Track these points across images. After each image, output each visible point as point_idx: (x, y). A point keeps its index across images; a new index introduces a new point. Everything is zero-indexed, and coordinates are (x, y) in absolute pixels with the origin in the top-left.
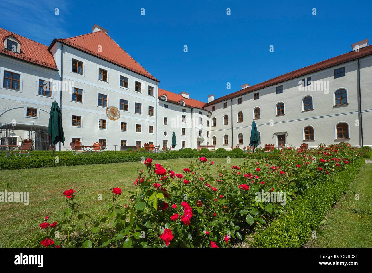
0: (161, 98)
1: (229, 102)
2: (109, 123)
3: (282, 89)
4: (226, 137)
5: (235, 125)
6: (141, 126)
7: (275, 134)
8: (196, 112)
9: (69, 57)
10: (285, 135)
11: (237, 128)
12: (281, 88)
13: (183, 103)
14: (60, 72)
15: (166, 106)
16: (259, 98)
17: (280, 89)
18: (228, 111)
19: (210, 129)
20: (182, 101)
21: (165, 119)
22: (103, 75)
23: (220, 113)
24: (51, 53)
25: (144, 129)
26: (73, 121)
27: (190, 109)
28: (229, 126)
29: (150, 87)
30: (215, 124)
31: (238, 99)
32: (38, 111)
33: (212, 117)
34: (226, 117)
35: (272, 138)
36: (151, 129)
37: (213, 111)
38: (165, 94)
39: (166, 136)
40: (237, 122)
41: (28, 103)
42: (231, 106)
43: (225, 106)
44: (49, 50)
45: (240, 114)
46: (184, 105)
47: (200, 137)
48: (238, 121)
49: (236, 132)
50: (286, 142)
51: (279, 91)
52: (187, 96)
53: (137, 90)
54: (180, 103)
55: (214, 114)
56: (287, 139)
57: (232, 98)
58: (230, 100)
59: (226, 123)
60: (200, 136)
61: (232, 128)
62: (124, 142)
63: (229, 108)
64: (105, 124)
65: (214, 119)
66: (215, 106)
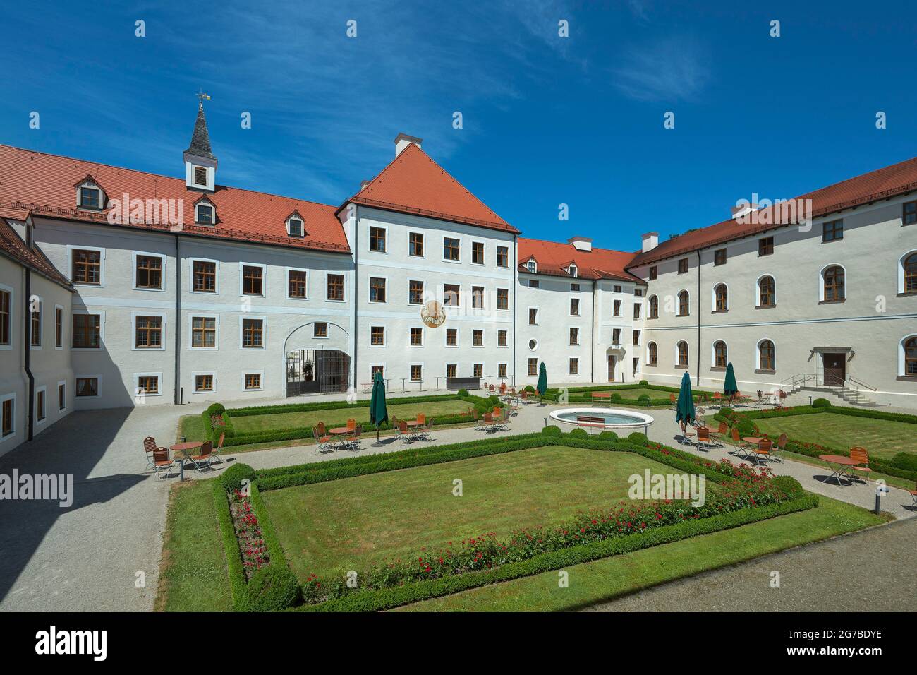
0: (524, 266)
1: (692, 257)
2: (427, 333)
3: (839, 229)
4: (683, 347)
5: (707, 318)
6: (483, 332)
7: (816, 350)
8: (605, 289)
9: (367, 224)
10: (843, 356)
11: (711, 326)
12: (837, 227)
13: (572, 269)
14: (353, 256)
15: (534, 284)
16: (772, 253)
17: (834, 231)
18: (689, 282)
19: (642, 324)
20: (571, 266)
21: (533, 313)
22: (417, 245)
23: (667, 286)
24: (339, 219)
25: (490, 339)
26: (372, 336)
27: (590, 283)
28: (691, 319)
29: (500, 248)
30: (654, 313)
31: (717, 252)
32: (328, 325)
33: (649, 294)
34: (684, 296)
35: (808, 361)
36: (502, 336)
37: (650, 279)
38: (532, 258)
39: (534, 349)
40: (713, 312)
41: (316, 316)
42: (697, 268)
43: (683, 268)
44: (336, 214)
45: (722, 291)
46: (576, 276)
47: (614, 347)
48: (715, 309)
49: (710, 337)
50: (848, 377)
51: (831, 234)
52: (587, 246)
53: (475, 260)
54: (566, 270)
55: (654, 287)
56: (851, 367)
57: (701, 249)
58: (696, 254)
59: (684, 310)
60: (614, 344)
61: (699, 326)
62: (452, 368)
63: (693, 271)
64: (420, 337)
65: (654, 300)
66: (656, 267)
